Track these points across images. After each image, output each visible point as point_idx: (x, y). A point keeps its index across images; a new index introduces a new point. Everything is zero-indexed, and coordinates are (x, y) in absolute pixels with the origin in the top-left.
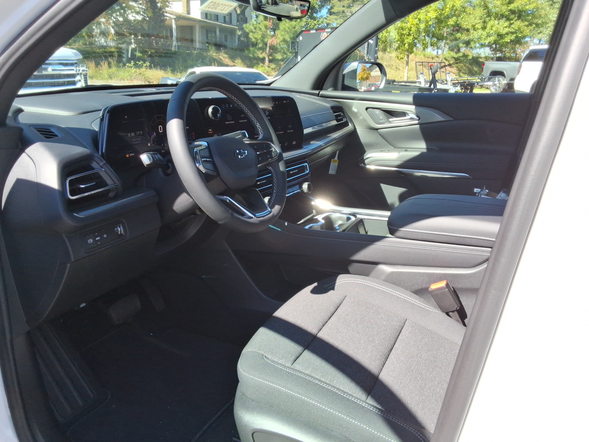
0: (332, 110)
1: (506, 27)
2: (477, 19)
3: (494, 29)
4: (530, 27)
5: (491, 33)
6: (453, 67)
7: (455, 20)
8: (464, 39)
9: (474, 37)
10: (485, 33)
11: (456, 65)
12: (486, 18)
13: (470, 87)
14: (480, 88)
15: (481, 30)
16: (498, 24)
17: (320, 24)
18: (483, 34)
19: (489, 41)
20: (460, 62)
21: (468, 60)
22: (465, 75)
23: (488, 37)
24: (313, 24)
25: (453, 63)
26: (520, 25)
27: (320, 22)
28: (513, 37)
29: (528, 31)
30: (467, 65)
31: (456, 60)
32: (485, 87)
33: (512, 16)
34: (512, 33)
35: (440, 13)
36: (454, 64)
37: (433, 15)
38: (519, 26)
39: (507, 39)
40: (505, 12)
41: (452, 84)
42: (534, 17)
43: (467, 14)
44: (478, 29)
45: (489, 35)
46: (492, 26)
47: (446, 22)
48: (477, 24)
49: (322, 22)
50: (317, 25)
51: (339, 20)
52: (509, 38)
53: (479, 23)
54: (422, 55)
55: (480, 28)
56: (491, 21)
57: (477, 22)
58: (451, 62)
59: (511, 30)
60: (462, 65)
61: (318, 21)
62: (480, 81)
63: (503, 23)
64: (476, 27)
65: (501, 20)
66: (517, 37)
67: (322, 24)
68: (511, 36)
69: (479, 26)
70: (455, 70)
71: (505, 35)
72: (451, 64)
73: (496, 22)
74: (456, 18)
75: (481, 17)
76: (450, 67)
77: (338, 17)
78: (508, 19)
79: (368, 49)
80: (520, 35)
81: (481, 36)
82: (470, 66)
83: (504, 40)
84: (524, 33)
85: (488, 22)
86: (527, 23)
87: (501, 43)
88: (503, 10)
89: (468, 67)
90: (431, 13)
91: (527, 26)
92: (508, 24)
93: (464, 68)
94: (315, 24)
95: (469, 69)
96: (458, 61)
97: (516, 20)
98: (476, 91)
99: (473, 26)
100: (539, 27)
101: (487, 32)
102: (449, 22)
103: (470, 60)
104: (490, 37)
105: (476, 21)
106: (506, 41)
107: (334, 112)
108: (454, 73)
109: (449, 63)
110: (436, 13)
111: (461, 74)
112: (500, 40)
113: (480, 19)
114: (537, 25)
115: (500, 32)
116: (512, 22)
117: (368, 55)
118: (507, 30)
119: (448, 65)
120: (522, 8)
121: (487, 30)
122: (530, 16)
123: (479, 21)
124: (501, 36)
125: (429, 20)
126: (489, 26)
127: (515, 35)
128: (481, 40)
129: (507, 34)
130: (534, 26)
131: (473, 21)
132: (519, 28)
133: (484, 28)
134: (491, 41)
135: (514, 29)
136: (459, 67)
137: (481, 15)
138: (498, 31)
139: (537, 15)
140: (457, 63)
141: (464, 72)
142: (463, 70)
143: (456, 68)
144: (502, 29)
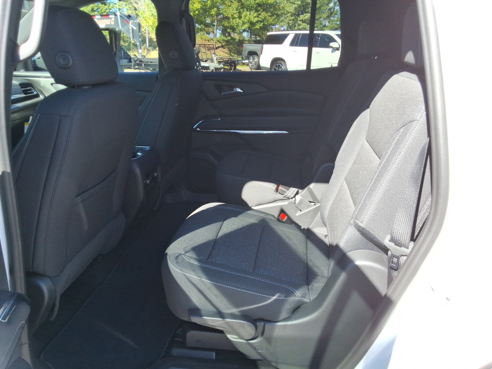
0: (20, 86)
1: (255, 17)
2: (234, 10)
3: (247, 18)
4: (272, 17)
5: (245, 21)
6: (225, 48)
7: (216, 10)
8: (227, 25)
9: (233, 25)
10: (241, 21)
11: (227, 46)
12: (241, 10)
13: (233, 65)
14: (242, 65)
15: (238, 19)
16: (250, 14)
17: (110, 8)
18: (240, 22)
19: (244, 28)
20: (230, 44)
21: (236, 42)
22: (235, 55)
23: (244, 25)
24: (104, 9)
25: (224, 44)
26: (266, 15)
27: (110, 7)
28: (261, 25)
29: (271, 20)
30: (235, 46)
31: (227, 43)
32: (246, 64)
33: (259, 8)
34: (261, 22)
35: (203, 4)
36: (226, 45)
37: (198, 6)
38: (264, 16)
39: (257, 27)
40: (253, 5)
41: (218, 62)
42: (275, 9)
43: (227, 5)
44: (235, 18)
45: (244, 24)
46: (245, 16)
47: (209, 12)
48: (234, 14)
49: (113, 7)
50: (108, 10)
51: (128, 6)
52: (259, 26)
53: (237, 13)
54: (199, 38)
55: (237, 17)
56: (244, 12)
57: (234, 13)
58: (223, 44)
59: (259, 19)
60: (232, 46)
61: (109, 6)
62: (242, 59)
63: (253, 13)
64: (234, 16)
65: (252, 11)
66: (264, 24)
67: (112, 9)
68: (260, 24)
69: (236, 16)
70: (227, 51)
71: (256, 23)
72: (223, 45)
73: (248, 13)
74: (216, 9)
75: (237, 8)
76: (223, 48)
77: (126, 3)
78: (257, 11)
79: (133, 34)
80: (266, 24)
81: (238, 23)
82: (238, 47)
83: (255, 27)
84: (269, 22)
85: (242, 13)
86: (270, 14)
87: (253, 29)
88: (252, 3)
89: (236, 48)
90: (197, 5)
91: (271, 16)
92: (257, 14)
93: (234, 48)
94: (106, 8)
95: (237, 50)
96: (229, 43)
97: (262, 11)
98: (239, 67)
99: (232, 15)
100: (279, 17)
101: (242, 21)
102: (212, 12)
103: (237, 42)
104: (245, 24)
105: (234, 11)
106: (257, 28)
107: (22, 88)
108: (226, 53)
109: (222, 45)
110: (201, 5)
111: (232, 54)
112: (252, 27)
113: (236, 10)
114: (278, 15)
115: (251, 20)
116: (259, 13)
117: (134, 39)
118: (256, 19)
119: (221, 46)
120: (265, 2)
121: (242, 19)
122: (272, 9)
123: (236, 12)
124: (252, 24)
125: (196, 10)
126: (243, 15)
127: (262, 23)
128: (239, 27)
129: (257, 22)
130: (275, 16)
131: (232, 11)
132: (265, 18)
133: (240, 17)
134: (246, 28)
135: (261, 18)
136: (230, 48)
137: (237, 7)
138: (250, 20)
139: (277, 7)
140: (228, 45)
141: (234, 52)
142: (233, 51)
143: (227, 49)
144: (253, 18)
